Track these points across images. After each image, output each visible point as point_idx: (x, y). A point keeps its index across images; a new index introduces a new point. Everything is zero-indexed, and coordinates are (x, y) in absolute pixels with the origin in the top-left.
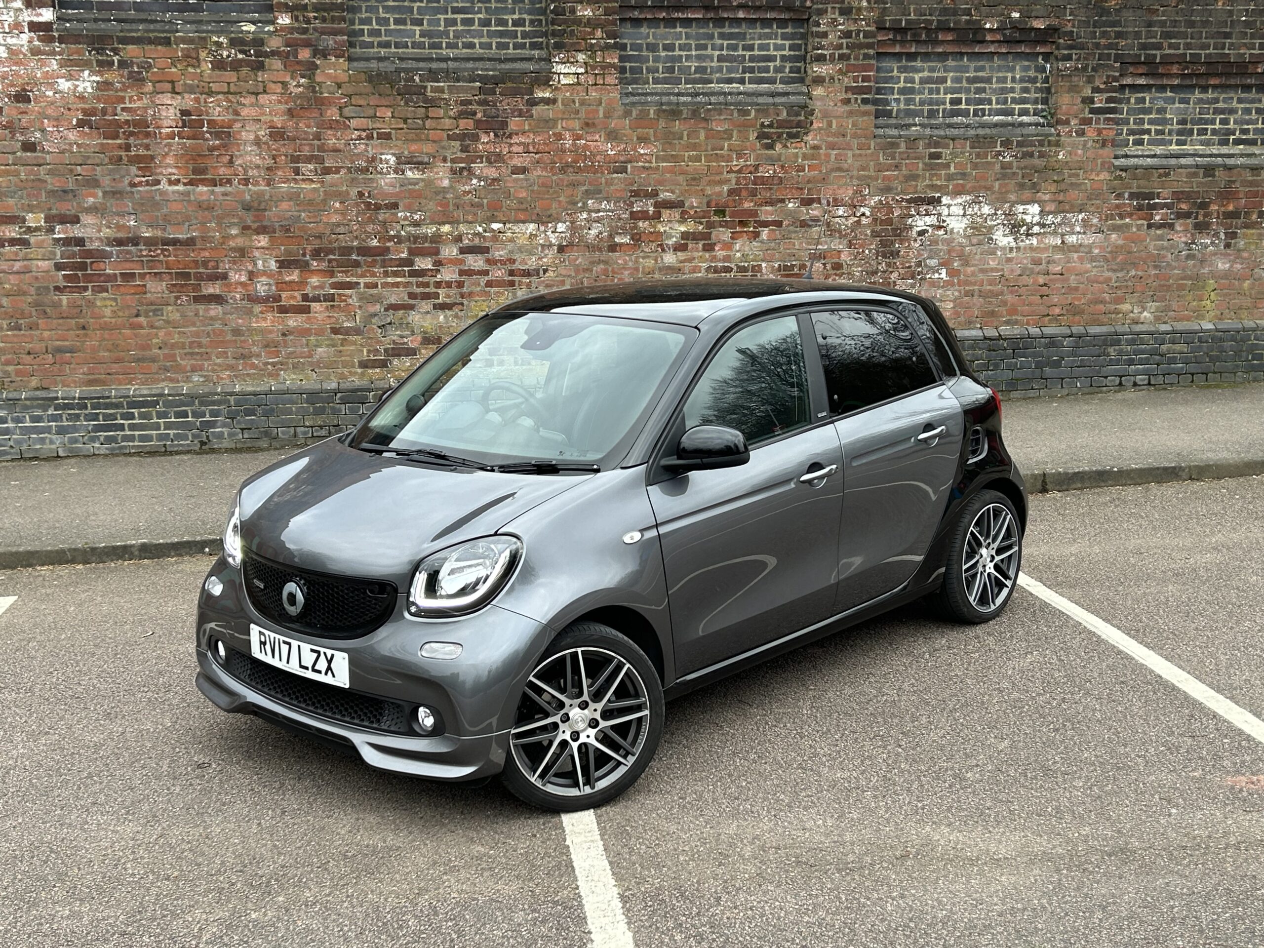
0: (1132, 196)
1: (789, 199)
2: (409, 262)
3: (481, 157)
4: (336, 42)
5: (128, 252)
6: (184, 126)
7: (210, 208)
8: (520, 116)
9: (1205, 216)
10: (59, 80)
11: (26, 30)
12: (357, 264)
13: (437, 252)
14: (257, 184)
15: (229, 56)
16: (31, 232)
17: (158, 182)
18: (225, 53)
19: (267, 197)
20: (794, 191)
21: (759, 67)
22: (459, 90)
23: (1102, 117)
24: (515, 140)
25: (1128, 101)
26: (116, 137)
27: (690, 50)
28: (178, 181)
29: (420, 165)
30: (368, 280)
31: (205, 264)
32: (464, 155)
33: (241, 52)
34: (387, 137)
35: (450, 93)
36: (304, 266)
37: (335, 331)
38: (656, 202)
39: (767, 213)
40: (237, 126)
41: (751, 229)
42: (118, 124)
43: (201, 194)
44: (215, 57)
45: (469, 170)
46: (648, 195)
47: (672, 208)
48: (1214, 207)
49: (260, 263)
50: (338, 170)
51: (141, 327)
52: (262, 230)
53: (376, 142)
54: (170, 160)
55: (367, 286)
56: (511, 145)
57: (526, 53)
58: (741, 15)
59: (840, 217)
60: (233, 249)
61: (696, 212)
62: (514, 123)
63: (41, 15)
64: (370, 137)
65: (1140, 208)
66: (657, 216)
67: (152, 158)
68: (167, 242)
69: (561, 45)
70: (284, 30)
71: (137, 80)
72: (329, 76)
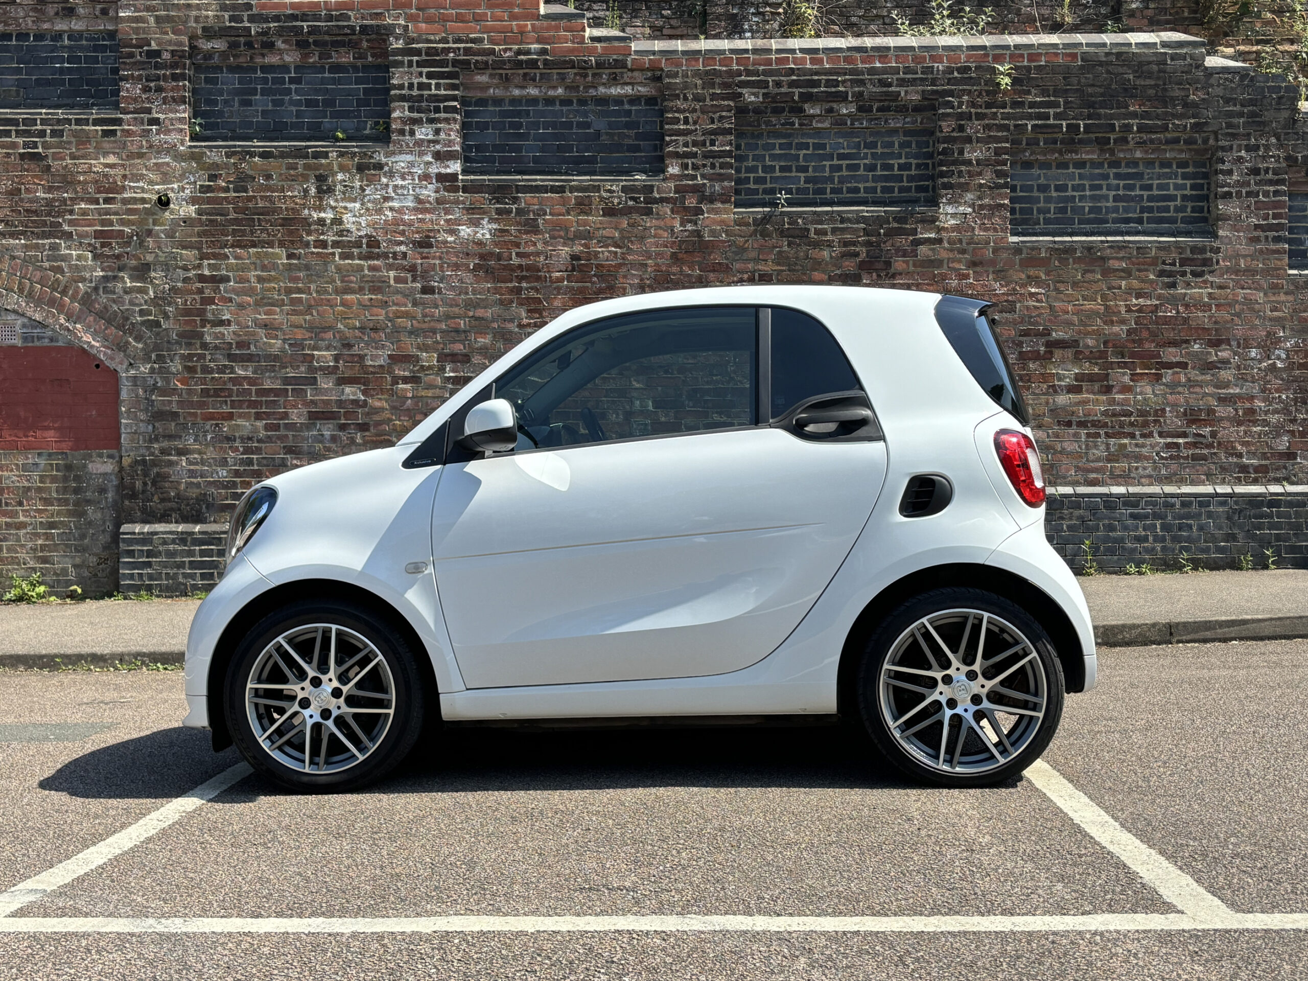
1: (1195, 340)
4: (723, 188)
6: (573, 270)
8: (904, 256)
10: (460, 228)
11: (434, 181)
15: (619, 203)
16: (424, 370)
18: (616, 201)
20: (1200, 332)
21: (1158, 207)
22: (843, 230)
24: (899, 280)
26: (510, 280)
27: (1084, 190)
33: (632, 199)
34: (769, 278)
35: (833, 234)
38: (1047, 342)
39: (1171, 354)
40: (623, 270)
41: (1153, 371)
42: (512, 269)
44: (607, 204)
46: (1039, 334)
47: (1065, 347)
49: (637, 404)
54: (557, 302)
57: (913, 194)
58: (1138, 154)
59: (1252, 359)
61: (1091, 352)
62: (899, 264)
63: (448, 166)
64: (753, 279)
66: (1049, 355)
67: (541, 299)
69: (947, 186)
70: (673, 176)
71: (532, 227)
72: (715, 222)
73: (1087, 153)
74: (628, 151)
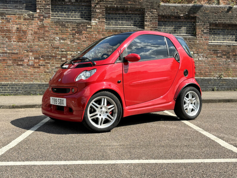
0: (213, 50)
2: (61, 59)
3: (76, 38)
4: (48, 15)
5: (5, 55)
6: (17, 31)
7: (22, 47)
9: (229, 55)
12: (50, 59)
13: (67, 57)
14: (31, 42)
17: (11, 42)
18: (26, 17)
19: (33, 45)
21: (134, 23)
22: (72, 25)
23: (206, 34)
24: (83, 35)
25: (212, 31)
26: (4, 32)
28: (15, 41)
29: (64, 39)
30: (52, 62)
31: (19, 58)
32: (73, 38)
33: (29, 17)
34: (58, 34)
35: (70, 25)
36: (39, 59)
37: (45, 72)
40: (28, 31)
42: (4, 30)
43: (20, 44)
44: (24, 18)
45: (74, 41)
48: (231, 54)
49: (30, 58)
50: (47, 40)
51: (6, 70)
52: (31, 51)
53: (55, 35)
54: (14, 37)
55: (52, 63)
56: (82, 36)
57: (87, 19)
58: (130, 12)
60: (26, 55)
62: (83, 32)
64: (54, 34)
65: (215, 53)
67: (10, 37)
68: (12, 53)
69: (93, 17)
70: (38, 13)
71: (9, 22)
72: (46, 22)
73: (121, 12)
74: (30, 7)
